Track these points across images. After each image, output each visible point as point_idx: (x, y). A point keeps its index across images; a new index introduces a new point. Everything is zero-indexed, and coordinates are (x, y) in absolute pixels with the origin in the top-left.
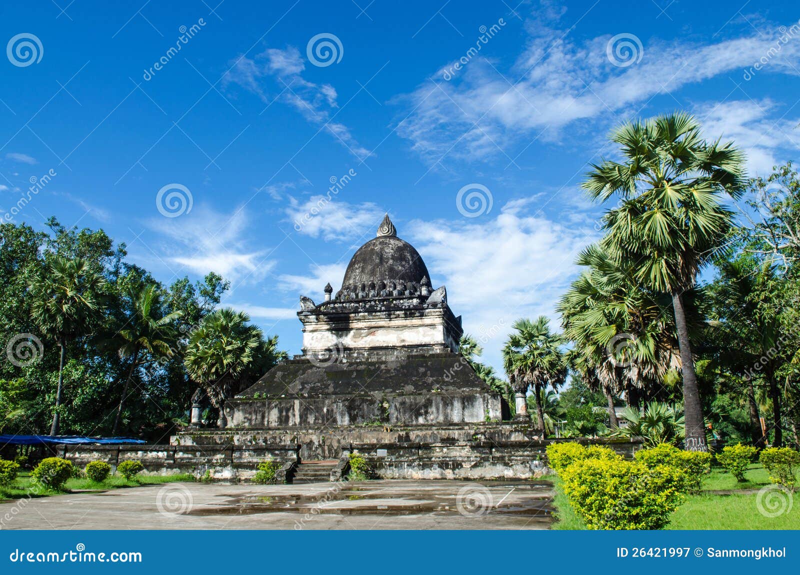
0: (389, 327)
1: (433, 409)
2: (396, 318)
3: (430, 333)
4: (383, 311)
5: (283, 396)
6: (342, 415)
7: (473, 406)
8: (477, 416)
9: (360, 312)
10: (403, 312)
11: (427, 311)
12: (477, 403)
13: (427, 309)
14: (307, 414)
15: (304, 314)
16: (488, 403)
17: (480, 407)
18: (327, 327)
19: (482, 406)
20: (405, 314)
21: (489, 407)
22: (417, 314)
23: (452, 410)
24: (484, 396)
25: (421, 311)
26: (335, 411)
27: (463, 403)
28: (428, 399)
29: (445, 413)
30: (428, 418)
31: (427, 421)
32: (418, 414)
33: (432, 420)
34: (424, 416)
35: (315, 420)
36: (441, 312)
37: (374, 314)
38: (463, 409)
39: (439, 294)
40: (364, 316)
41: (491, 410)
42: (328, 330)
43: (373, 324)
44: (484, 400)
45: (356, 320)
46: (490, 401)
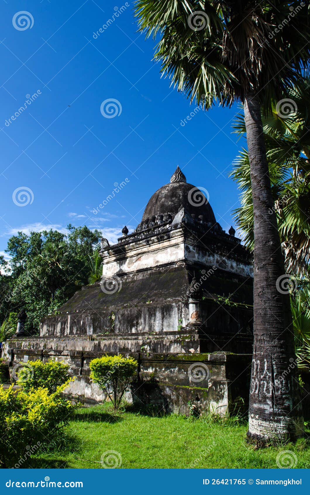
0: (148, 252)
1: (142, 320)
2: (153, 243)
3: (174, 252)
4: (144, 239)
5: (67, 313)
6: (90, 327)
7: (170, 316)
8: (173, 327)
9: (131, 243)
10: (156, 237)
11: (171, 232)
12: (173, 313)
13: (171, 231)
14: (73, 327)
15: (101, 251)
16: (181, 312)
17: (175, 317)
18: (114, 258)
19: (177, 316)
20: (158, 239)
21: (183, 316)
22: (166, 237)
23: (154, 321)
24: (179, 305)
25: (167, 234)
26: (86, 323)
27: (163, 314)
28: (139, 310)
29: (150, 324)
30: (139, 329)
31: (138, 331)
32: (132, 326)
33: (141, 331)
34: (136, 327)
35: (76, 331)
36: (181, 231)
37: (138, 243)
38: (163, 319)
39: (180, 216)
40: (133, 246)
41: (184, 319)
42: (115, 261)
43: (139, 251)
44: (179, 309)
45: (129, 250)
46: (183, 310)
